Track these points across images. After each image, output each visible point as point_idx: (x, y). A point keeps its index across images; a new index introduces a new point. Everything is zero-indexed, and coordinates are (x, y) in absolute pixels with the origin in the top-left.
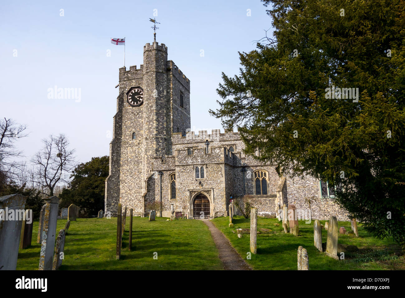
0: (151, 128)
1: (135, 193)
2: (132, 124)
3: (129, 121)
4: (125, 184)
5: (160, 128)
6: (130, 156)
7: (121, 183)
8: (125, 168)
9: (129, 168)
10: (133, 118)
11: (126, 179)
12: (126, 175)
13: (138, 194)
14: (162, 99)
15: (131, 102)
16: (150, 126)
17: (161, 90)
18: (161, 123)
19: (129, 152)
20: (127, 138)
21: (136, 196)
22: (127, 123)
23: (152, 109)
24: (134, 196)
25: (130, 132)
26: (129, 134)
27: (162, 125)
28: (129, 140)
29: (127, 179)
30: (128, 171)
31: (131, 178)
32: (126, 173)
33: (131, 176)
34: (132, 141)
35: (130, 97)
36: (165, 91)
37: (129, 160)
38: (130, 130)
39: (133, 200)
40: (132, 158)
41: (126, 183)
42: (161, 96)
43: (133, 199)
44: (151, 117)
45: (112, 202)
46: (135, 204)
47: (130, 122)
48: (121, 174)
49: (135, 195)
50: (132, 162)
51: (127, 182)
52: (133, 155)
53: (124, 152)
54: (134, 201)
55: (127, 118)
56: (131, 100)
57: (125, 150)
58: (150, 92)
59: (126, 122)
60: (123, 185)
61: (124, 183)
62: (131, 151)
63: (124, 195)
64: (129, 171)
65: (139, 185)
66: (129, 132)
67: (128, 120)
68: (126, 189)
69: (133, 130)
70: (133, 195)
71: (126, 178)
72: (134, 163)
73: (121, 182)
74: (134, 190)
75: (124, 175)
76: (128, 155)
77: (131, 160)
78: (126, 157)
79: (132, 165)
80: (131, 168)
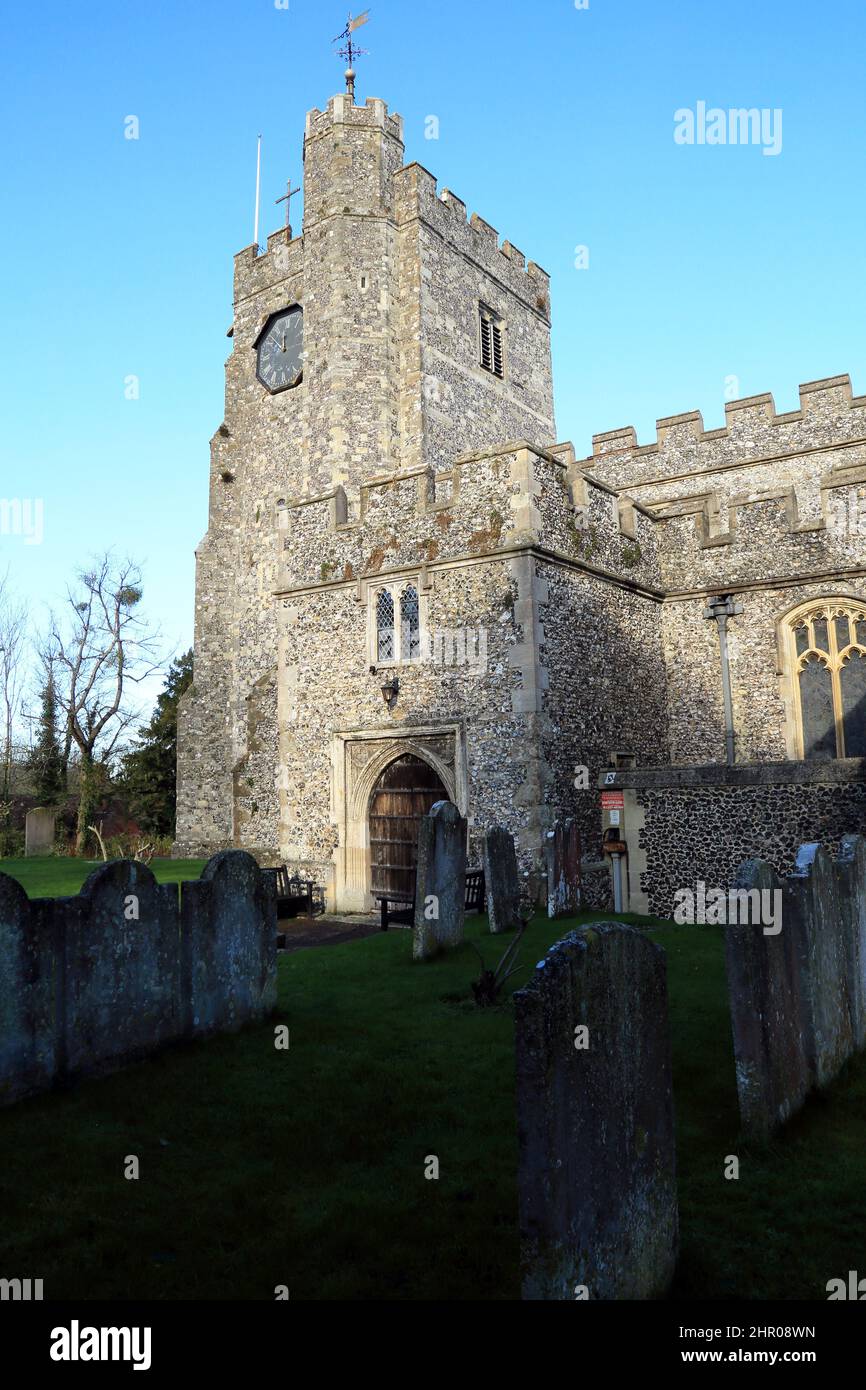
0: (319, 462)
2: (273, 466)
3: (263, 457)
5: (358, 458)
6: (263, 602)
7: (235, 717)
9: (258, 652)
10: (277, 437)
14: (367, 328)
15: (270, 375)
16: (318, 455)
17: (364, 291)
18: (364, 438)
19: (260, 586)
20: (257, 525)
22: (256, 464)
23: (324, 377)
26: (263, 508)
27: (368, 445)
28: (261, 534)
32: (252, 672)
34: (271, 537)
36: (384, 295)
37: (263, 617)
38: (265, 492)
40: (271, 608)
42: (363, 315)
44: (321, 415)
45: (202, 795)
47: (265, 462)
48: (236, 676)
50: (271, 625)
53: (246, 588)
55: (255, 442)
57: (250, 577)
59: (253, 459)
62: (269, 578)
64: (263, 663)
67: (260, 452)
69: (277, 488)
73: (234, 712)
75: (245, 682)
76: (259, 598)
77: (268, 619)
78: (250, 606)
79: (273, 636)
80: (267, 651)
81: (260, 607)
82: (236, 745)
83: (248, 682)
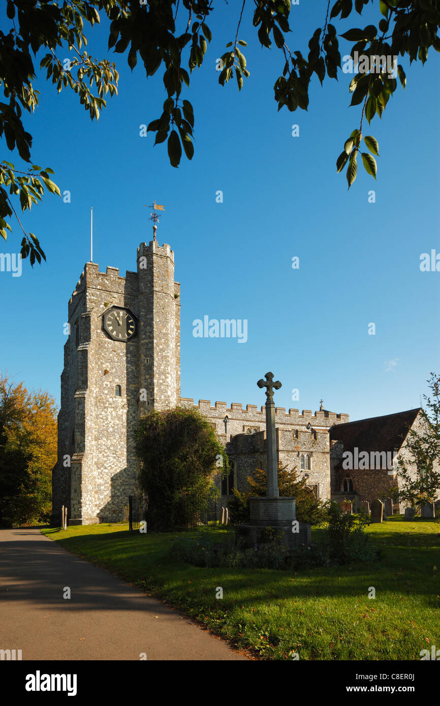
1: (122, 485)
2: (114, 370)
3: (107, 364)
4: (104, 470)
6: (111, 424)
8: (104, 443)
9: (111, 444)
10: (116, 359)
11: (105, 461)
12: (105, 455)
13: (128, 487)
15: (112, 331)
19: (110, 417)
20: (106, 392)
21: (123, 490)
22: (104, 366)
24: (121, 490)
25: (110, 382)
26: (109, 386)
28: (108, 396)
29: (108, 462)
30: (109, 449)
31: (115, 460)
32: (106, 451)
33: (114, 458)
34: (114, 399)
35: (110, 323)
37: (111, 429)
39: (118, 496)
40: (116, 427)
41: (106, 468)
43: (119, 494)
46: (122, 503)
48: (98, 452)
49: (123, 487)
51: (107, 466)
52: (117, 422)
53: (101, 416)
54: (121, 498)
55: (103, 356)
56: (111, 328)
57: (103, 413)
58: (160, 325)
59: (102, 363)
60: (99, 470)
61: (102, 468)
62: (114, 415)
63: (102, 488)
65: (129, 473)
66: (108, 383)
67: (106, 362)
68: (105, 479)
69: (117, 380)
70: (118, 487)
71: (105, 459)
72: (120, 437)
73: (96, 466)
74: (121, 481)
75: (102, 454)
76: (108, 422)
77: (114, 431)
78: (104, 424)
79: (117, 439)
80: (114, 444)
81: (110, 426)
82: (97, 479)
83: (103, 455)
